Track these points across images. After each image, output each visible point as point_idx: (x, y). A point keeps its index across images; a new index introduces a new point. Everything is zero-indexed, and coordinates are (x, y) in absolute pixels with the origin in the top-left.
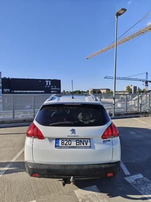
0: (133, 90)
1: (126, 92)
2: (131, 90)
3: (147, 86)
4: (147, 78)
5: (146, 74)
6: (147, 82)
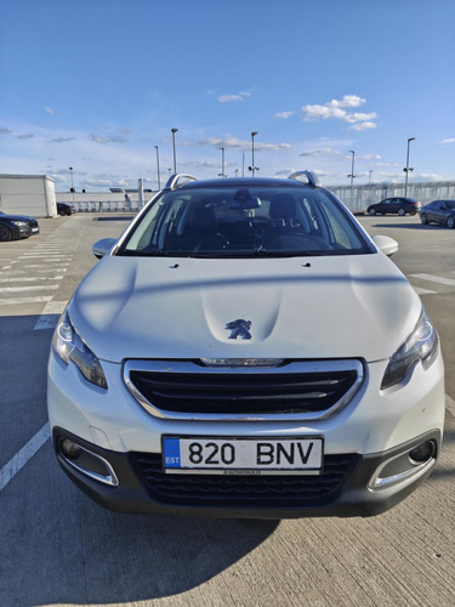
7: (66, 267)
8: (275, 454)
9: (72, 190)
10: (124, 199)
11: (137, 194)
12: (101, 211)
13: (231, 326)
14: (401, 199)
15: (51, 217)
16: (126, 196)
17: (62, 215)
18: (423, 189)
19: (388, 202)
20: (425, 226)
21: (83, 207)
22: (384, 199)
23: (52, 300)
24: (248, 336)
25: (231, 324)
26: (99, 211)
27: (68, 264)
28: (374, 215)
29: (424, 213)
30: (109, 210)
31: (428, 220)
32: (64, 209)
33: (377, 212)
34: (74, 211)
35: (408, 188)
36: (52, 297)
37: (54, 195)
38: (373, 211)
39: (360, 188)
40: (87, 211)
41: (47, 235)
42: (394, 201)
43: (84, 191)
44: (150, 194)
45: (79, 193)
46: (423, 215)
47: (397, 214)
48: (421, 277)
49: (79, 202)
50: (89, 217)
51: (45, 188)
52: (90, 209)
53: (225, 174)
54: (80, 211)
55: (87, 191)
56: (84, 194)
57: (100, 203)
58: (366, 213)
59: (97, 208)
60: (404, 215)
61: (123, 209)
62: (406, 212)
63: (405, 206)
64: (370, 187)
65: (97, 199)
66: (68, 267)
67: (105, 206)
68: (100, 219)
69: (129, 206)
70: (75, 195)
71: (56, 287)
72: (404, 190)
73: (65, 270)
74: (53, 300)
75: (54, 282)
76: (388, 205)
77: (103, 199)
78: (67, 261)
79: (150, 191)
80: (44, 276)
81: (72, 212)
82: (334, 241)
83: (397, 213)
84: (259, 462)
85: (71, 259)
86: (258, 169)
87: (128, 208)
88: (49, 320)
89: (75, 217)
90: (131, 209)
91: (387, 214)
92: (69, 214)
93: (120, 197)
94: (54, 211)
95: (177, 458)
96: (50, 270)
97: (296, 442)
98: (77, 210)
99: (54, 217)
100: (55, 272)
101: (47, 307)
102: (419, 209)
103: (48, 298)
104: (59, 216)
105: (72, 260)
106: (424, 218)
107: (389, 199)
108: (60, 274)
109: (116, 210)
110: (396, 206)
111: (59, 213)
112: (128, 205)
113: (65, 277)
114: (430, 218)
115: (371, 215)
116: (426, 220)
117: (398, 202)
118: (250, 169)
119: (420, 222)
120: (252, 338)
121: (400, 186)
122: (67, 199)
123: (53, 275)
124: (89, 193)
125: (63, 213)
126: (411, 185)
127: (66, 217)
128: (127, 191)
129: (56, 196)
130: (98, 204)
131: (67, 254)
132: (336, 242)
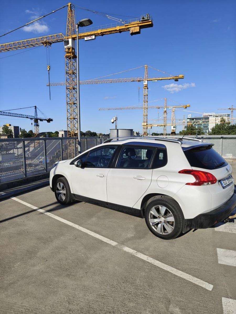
0: (13, 131)
1: (3, 135)
2: (11, 132)
3: (38, 125)
4: (36, 115)
5: (34, 108)
6: (36, 120)
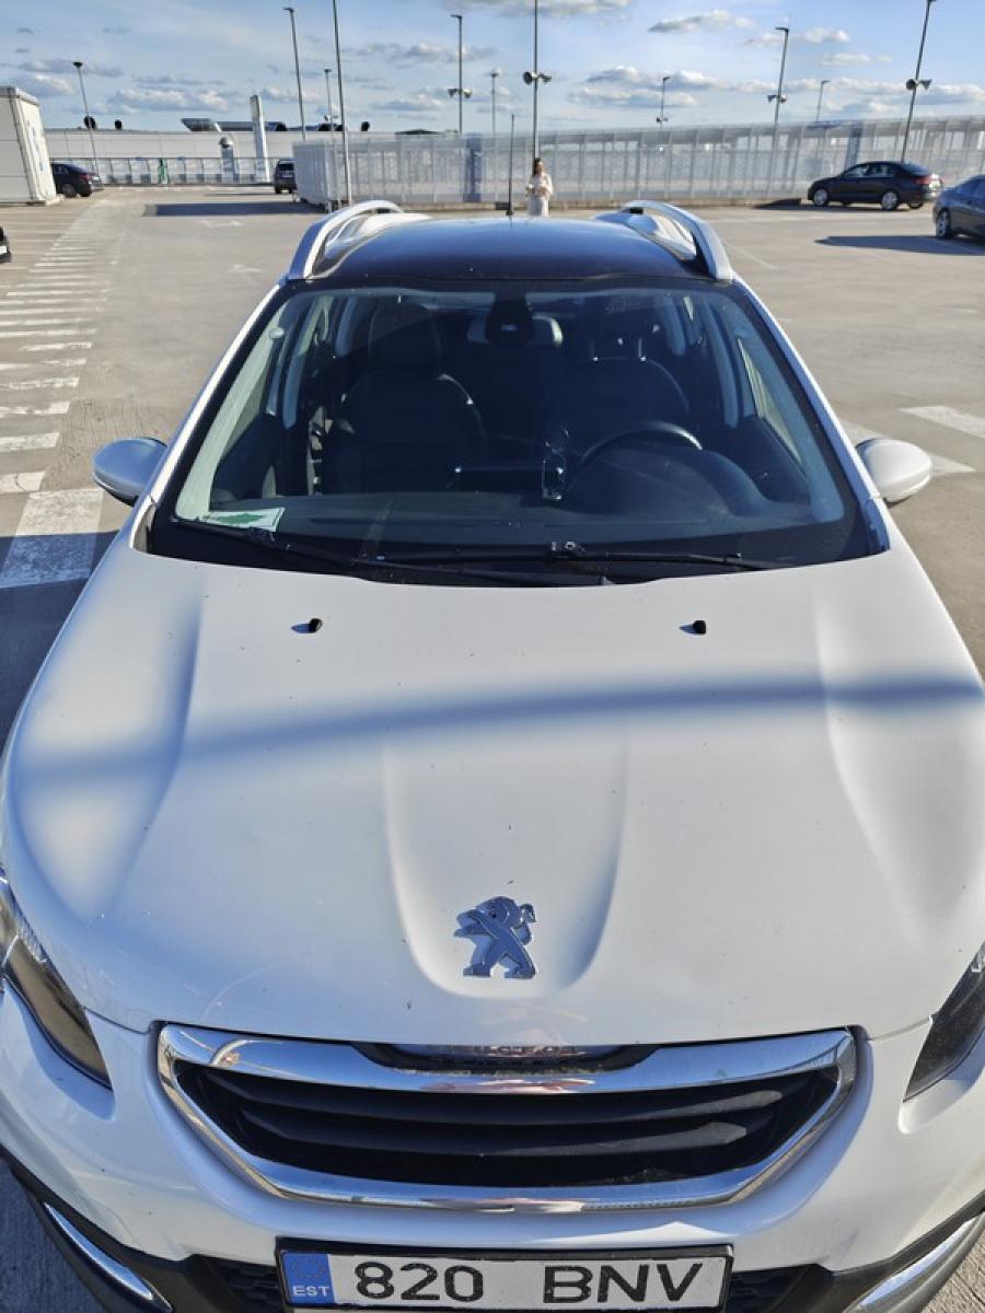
7: (76, 371)
8: (594, 1284)
9: (90, 123)
10: (218, 151)
11: (249, 136)
12: (165, 182)
13: (473, 924)
14: (891, 165)
15: (41, 203)
16: (224, 144)
17: (69, 196)
18: (948, 135)
19: (860, 173)
20: (945, 243)
21: (120, 171)
22: (849, 166)
23: (41, 489)
24: (524, 969)
25: (472, 914)
26: (159, 184)
27: (82, 362)
28: (824, 207)
29: (945, 209)
30: (183, 180)
31: (953, 227)
32: (71, 180)
33: (830, 198)
34: (99, 184)
35: (912, 133)
36: (40, 475)
37: (41, 140)
38: (821, 196)
39: (796, 133)
40: (129, 182)
41: (31, 261)
42: (874, 170)
43: (118, 125)
44: (281, 134)
45: (108, 131)
46: (942, 213)
47: (878, 206)
48: (936, 419)
49: (110, 159)
50: (133, 202)
51: (16, 124)
52: (136, 179)
53: (466, 90)
54: (113, 182)
55: (124, 127)
56: (118, 136)
57: (161, 160)
58: (805, 201)
59: (154, 175)
60: (894, 209)
61: (219, 177)
62: (900, 202)
63: (900, 184)
64: (820, 129)
65: (153, 150)
66: (81, 372)
67: (174, 169)
68: (163, 210)
69: (232, 169)
70: (96, 136)
71: (51, 440)
72: (902, 139)
73: (75, 382)
74: (46, 485)
75: (48, 425)
76: (859, 180)
77: (168, 149)
78: (79, 348)
79: (281, 128)
80: (23, 403)
81: (93, 188)
82: (752, 412)
83: (880, 202)
84: (549, 1298)
85: (89, 345)
86: (546, 79)
87: (230, 175)
88: (32, 556)
89: (100, 202)
90: (236, 177)
91: (854, 205)
92: (86, 193)
93: (208, 145)
94: (46, 185)
95: (324, 1288)
96: (38, 384)
97: (653, 1265)
98: (104, 180)
99: (48, 203)
100: (51, 388)
101: (30, 511)
102: (933, 194)
103: (33, 480)
104: (62, 196)
105: (92, 347)
106: (944, 223)
107: (863, 166)
108: (64, 393)
109: (201, 179)
110: (879, 184)
111: (59, 191)
112: (229, 165)
113: (74, 406)
114: (959, 221)
115: (816, 207)
116: (948, 227)
117: (884, 174)
118: (528, 78)
119: (932, 230)
120: (535, 977)
121: (893, 129)
122: (78, 151)
123: (43, 398)
124: (131, 132)
125: (69, 189)
126: (920, 125)
127: (79, 201)
128: (227, 127)
129: (47, 140)
130: (155, 166)
131: (82, 326)
132: (756, 415)
